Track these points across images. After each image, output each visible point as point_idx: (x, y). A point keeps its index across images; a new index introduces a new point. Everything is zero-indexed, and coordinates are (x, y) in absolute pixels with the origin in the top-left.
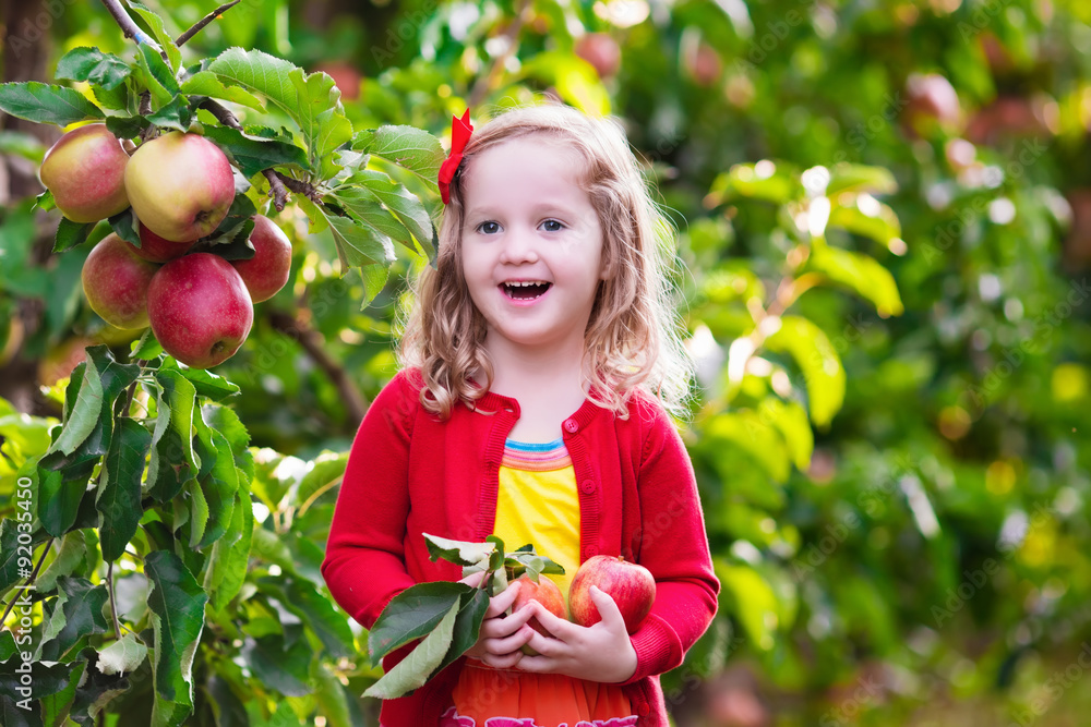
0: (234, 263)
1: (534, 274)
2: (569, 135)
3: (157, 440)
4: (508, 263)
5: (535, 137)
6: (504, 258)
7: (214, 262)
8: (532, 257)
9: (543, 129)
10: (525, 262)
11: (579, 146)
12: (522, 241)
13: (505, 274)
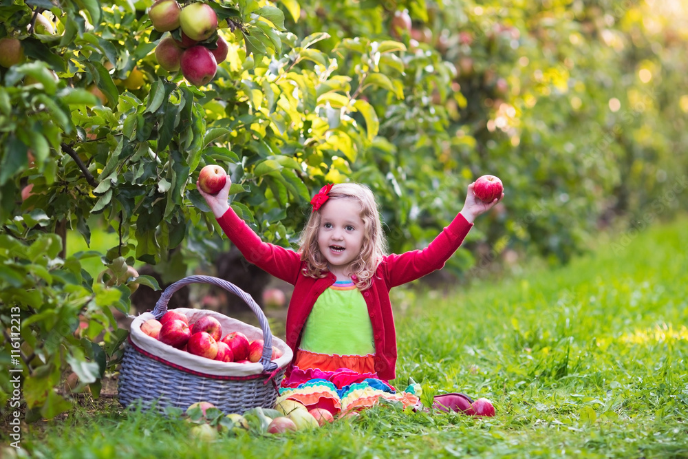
0: (211, 50)
1: (341, 244)
2: (358, 199)
3: (181, 110)
4: (334, 240)
5: (347, 199)
6: (333, 237)
7: (205, 49)
8: (342, 238)
9: (349, 196)
10: (339, 240)
11: (360, 203)
12: (338, 233)
13: (332, 243)
